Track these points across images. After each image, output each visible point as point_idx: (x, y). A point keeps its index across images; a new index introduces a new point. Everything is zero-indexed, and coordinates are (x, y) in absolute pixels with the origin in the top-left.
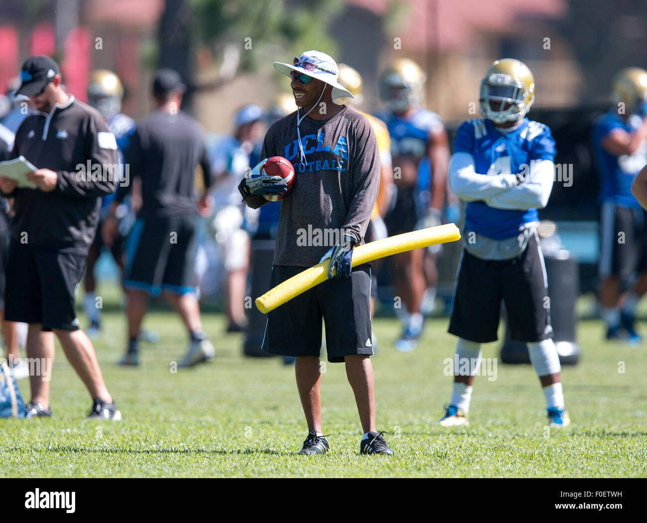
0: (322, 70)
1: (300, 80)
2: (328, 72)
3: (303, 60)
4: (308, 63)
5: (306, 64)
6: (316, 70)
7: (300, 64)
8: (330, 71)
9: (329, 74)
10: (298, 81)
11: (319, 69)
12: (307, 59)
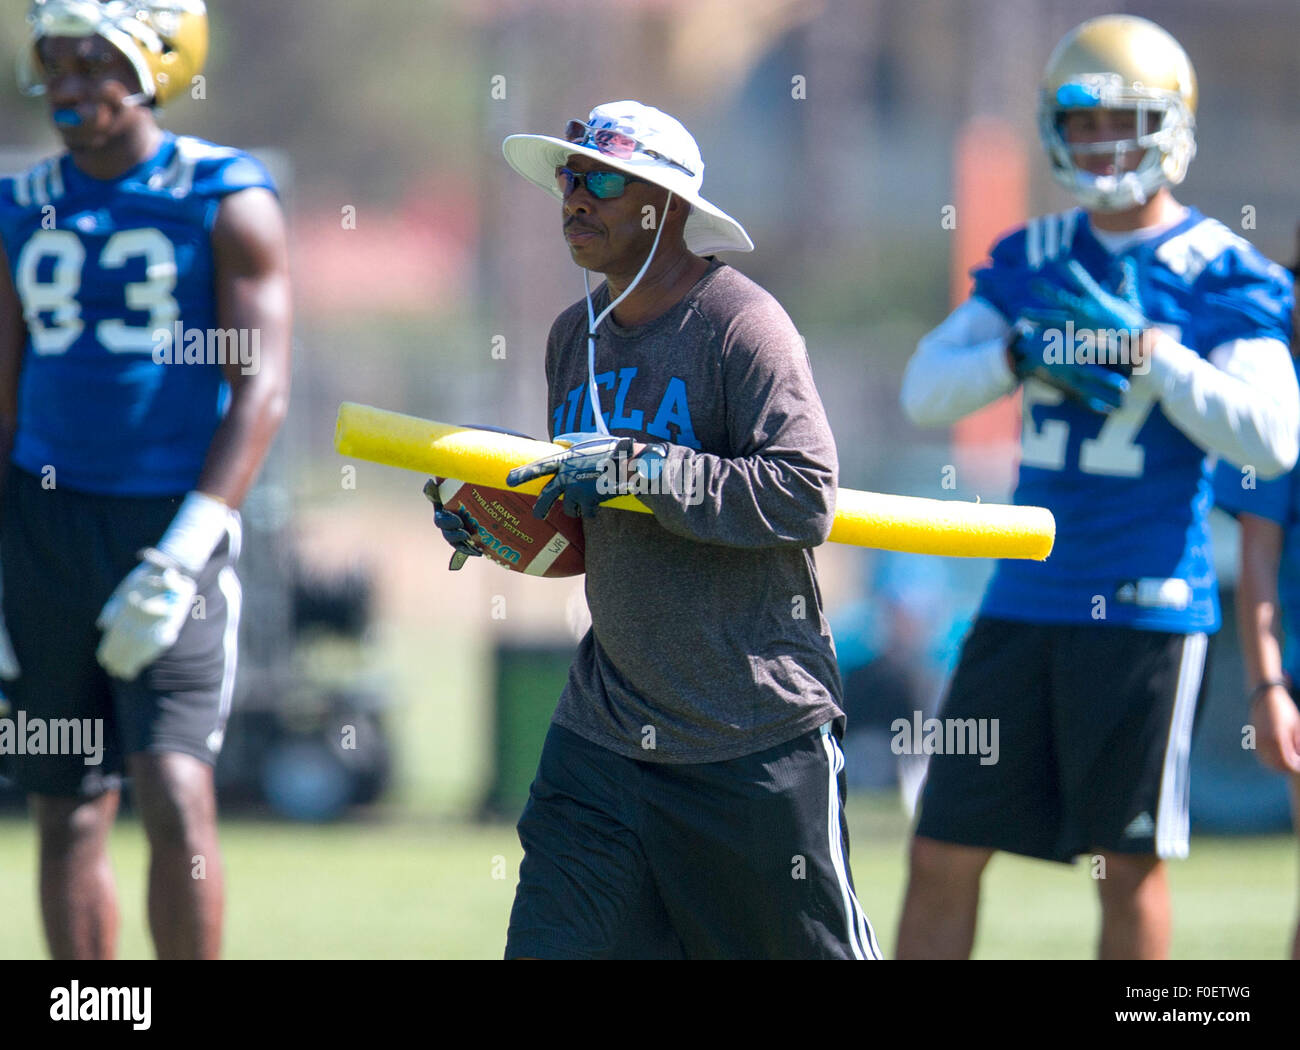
0: (657, 156)
1: (588, 190)
2: (673, 163)
3: (598, 128)
4: (611, 136)
5: (607, 137)
6: (638, 156)
7: (588, 139)
8: (681, 163)
9: (677, 172)
10: (581, 190)
11: (647, 152)
12: (609, 125)
